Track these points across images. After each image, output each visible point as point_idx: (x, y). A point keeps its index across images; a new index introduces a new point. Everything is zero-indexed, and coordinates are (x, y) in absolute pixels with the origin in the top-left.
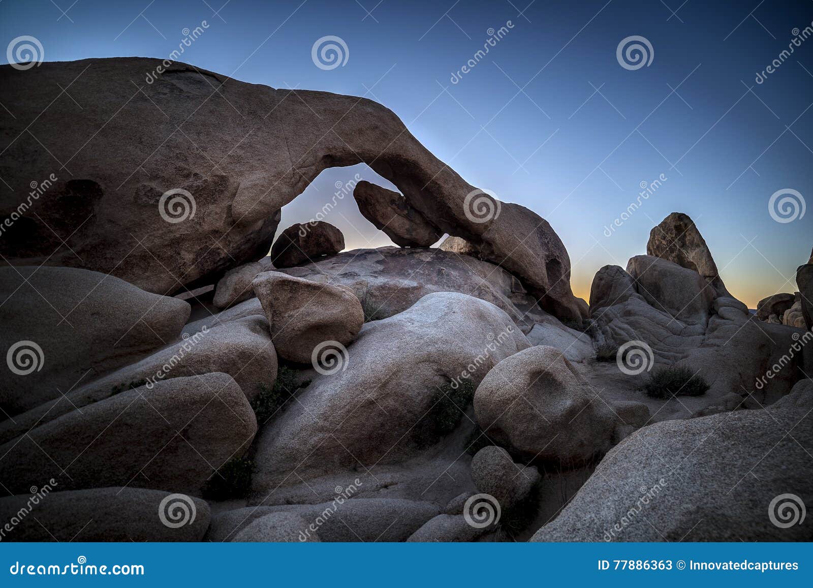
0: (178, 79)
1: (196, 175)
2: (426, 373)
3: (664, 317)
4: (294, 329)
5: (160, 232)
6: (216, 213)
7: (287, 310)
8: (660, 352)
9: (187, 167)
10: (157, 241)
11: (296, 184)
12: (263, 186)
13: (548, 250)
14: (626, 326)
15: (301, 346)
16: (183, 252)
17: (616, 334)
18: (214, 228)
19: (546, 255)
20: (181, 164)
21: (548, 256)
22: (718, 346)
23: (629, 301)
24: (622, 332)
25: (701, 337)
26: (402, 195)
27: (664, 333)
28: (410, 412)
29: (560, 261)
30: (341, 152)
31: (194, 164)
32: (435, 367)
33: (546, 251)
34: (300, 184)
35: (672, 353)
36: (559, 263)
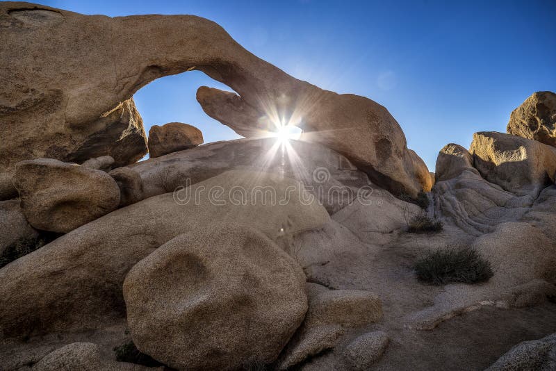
0: (24, 15)
1: (33, 90)
2: (139, 245)
3: (491, 188)
4: (41, 206)
5: (13, 136)
6: (57, 119)
7: (36, 189)
8: (477, 223)
9: (25, 84)
10: (11, 144)
11: (120, 91)
12: (88, 95)
13: (378, 130)
14: (454, 198)
15: (58, 219)
16: (35, 151)
17: (444, 205)
18: (57, 131)
19: (375, 136)
20: (20, 82)
21: (377, 137)
22: (538, 220)
23: (463, 175)
24: (448, 204)
25: (526, 209)
26: (238, 95)
27: (487, 203)
28: (108, 282)
29: (391, 140)
30: (165, 62)
31: (31, 82)
32: (150, 240)
33: (375, 132)
34: (124, 91)
35: (487, 226)
36: (389, 142)
